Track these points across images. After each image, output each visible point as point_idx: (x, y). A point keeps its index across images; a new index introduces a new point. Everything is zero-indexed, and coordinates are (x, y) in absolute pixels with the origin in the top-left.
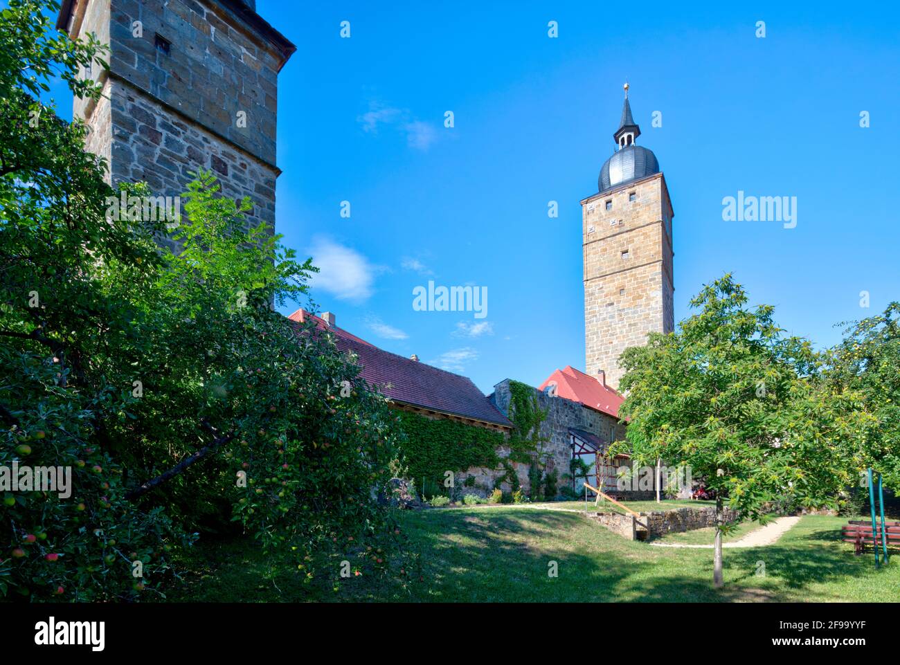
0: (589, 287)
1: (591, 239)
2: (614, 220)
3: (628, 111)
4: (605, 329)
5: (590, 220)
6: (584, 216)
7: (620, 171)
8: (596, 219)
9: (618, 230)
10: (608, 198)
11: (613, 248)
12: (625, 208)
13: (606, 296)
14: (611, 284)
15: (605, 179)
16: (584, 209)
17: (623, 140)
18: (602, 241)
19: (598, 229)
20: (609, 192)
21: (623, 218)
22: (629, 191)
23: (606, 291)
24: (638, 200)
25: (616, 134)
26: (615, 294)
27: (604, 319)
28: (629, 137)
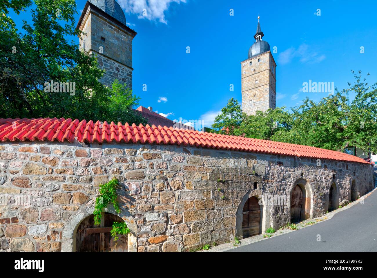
0: (244, 94)
1: (244, 76)
2: (253, 69)
3: (259, 27)
4: (249, 109)
5: (244, 69)
6: (242, 68)
7: (255, 50)
8: (246, 69)
9: (254, 73)
10: (250, 61)
11: (252, 79)
12: (256, 65)
13: (249, 97)
14: (251, 93)
15: (250, 53)
16: (242, 65)
17: (257, 38)
18: (248, 77)
19: (247, 73)
20: (251, 59)
21: (256, 68)
22: (258, 58)
23: (249, 95)
24: (261, 61)
25: (255, 36)
26: (252, 96)
27: (249, 106)
28: (259, 37)
